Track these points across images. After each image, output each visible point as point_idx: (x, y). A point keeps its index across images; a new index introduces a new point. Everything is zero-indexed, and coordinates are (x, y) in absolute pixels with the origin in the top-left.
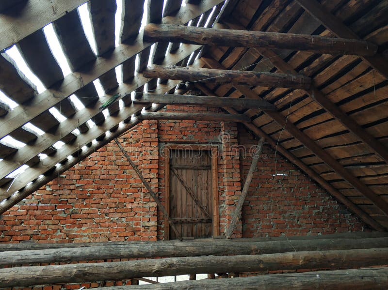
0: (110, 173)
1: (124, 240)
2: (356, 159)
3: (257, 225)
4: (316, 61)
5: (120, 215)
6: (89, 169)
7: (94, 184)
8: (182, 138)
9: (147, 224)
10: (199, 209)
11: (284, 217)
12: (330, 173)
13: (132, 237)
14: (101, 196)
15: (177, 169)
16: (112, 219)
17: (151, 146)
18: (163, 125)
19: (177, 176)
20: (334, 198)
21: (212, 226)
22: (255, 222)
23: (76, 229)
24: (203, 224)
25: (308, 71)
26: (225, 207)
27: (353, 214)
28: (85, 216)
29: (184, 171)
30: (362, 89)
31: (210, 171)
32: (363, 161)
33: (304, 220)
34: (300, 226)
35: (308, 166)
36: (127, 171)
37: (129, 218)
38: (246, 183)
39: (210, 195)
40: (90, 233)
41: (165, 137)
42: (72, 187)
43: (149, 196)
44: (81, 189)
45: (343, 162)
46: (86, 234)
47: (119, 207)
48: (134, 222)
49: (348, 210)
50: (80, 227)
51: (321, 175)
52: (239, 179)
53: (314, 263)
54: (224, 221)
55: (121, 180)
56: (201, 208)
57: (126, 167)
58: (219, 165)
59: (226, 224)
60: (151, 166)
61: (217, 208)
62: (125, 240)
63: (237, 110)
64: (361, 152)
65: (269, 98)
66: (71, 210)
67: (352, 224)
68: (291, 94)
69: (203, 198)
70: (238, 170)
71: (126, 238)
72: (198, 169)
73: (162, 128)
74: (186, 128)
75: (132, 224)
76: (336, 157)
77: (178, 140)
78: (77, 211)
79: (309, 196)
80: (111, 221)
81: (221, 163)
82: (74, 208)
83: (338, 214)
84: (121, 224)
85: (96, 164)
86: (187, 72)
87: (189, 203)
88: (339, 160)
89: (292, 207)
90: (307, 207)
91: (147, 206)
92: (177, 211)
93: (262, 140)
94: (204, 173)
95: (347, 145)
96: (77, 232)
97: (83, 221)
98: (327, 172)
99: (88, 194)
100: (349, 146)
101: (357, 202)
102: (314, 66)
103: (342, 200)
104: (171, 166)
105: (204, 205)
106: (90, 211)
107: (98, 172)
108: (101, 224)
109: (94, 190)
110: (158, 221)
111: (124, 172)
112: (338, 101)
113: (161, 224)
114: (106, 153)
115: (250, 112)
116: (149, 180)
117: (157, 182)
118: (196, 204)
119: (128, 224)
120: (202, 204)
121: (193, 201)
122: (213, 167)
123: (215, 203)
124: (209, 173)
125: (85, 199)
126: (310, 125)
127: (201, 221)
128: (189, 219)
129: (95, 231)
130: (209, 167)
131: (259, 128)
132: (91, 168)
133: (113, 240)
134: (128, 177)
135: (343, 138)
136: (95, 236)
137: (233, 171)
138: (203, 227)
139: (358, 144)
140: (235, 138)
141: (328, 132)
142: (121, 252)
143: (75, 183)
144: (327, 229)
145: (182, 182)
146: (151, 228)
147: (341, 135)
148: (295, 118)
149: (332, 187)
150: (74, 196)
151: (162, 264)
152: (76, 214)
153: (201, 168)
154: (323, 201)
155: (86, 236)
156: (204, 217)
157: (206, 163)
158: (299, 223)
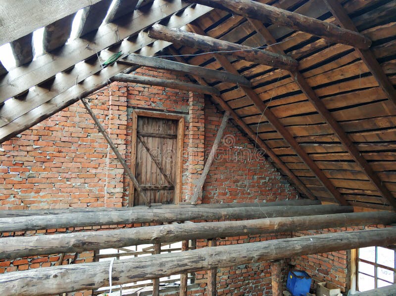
0: (72, 136)
1: (86, 206)
2: (312, 138)
3: (215, 192)
4: (308, 45)
5: (83, 180)
6: (48, 129)
7: (54, 147)
8: (151, 105)
9: (113, 191)
10: (163, 176)
11: (237, 186)
12: (282, 149)
13: (96, 204)
14: (62, 160)
15: (144, 136)
16: (74, 184)
17: (119, 110)
18: (132, 89)
19: (144, 143)
20: (278, 170)
21: (174, 193)
22: (213, 190)
23: (33, 194)
24: (165, 191)
25: (296, 54)
26: (187, 175)
27: (291, 184)
28: (44, 181)
29: (150, 139)
30: (342, 78)
31: (175, 140)
32: (318, 140)
33: (253, 189)
34: (249, 194)
35: (263, 141)
36: (92, 135)
37: (92, 184)
38: (211, 154)
39: (174, 163)
40: (49, 199)
41: (133, 102)
42: (29, 148)
43: (115, 162)
44: (40, 151)
45: (299, 140)
46: (44, 200)
47: (82, 173)
48: (98, 188)
49: (288, 181)
50: (37, 192)
51: (273, 150)
52: (203, 150)
53: (286, 228)
54: (185, 188)
55: (85, 143)
56: (165, 176)
57: (90, 131)
58: (185, 135)
59: (187, 191)
60: (118, 132)
61: (181, 176)
62: (88, 206)
63: (209, 82)
64: (319, 132)
65: (247, 74)
66: (27, 173)
67: (290, 193)
68: (271, 73)
69: (167, 167)
70: (203, 141)
71: (89, 204)
72: (164, 138)
73: (131, 92)
74: (155, 94)
75: (96, 191)
76: (294, 134)
77: (147, 107)
78: (34, 175)
79: (259, 168)
80: (73, 186)
81: (187, 133)
82: (31, 172)
83: (280, 184)
84: (83, 190)
85: (56, 124)
86: (193, 38)
87: (154, 170)
88: (295, 137)
89: (244, 177)
90: (256, 177)
91: (113, 173)
92: (141, 178)
93: (227, 113)
94: (170, 142)
95: (309, 125)
96: (34, 197)
97: (41, 186)
98: (280, 147)
99: (48, 157)
100: (311, 126)
101: (299, 175)
102: (304, 50)
103: (287, 173)
104: (138, 132)
105: (168, 173)
106: (50, 175)
107: (59, 134)
108: (62, 190)
109: (54, 153)
110: (124, 187)
111: (88, 135)
112: (315, 86)
113: (126, 191)
114: (68, 114)
115: (222, 86)
116: (116, 146)
117: (125, 148)
118: (161, 172)
119: (91, 191)
120: (166, 171)
121: (158, 169)
122: (180, 137)
123: (178, 172)
124: (175, 142)
125: (44, 162)
126: (280, 104)
127: (164, 188)
128: (153, 186)
129: (55, 196)
130: (175, 137)
131: (226, 102)
132: (51, 129)
133: (74, 206)
134: (93, 141)
135: (308, 118)
136: (55, 202)
137: (198, 141)
138: (166, 194)
139: (319, 125)
140: (202, 110)
141: (295, 112)
142: (99, 219)
143: (32, 144)
144: (271, 197)
145: (148, 150)
146: (117, 195)
147: (307, 116)
148: (266, 97)
149: (281, 160)
150: (31, 159)
151: (161, 231)
152: (33, 179)
153: (166, 136)
154: (269, 172)
155: (45, 202)
156: (167, 184)
157: (172, 132)
158: (248, 191)
